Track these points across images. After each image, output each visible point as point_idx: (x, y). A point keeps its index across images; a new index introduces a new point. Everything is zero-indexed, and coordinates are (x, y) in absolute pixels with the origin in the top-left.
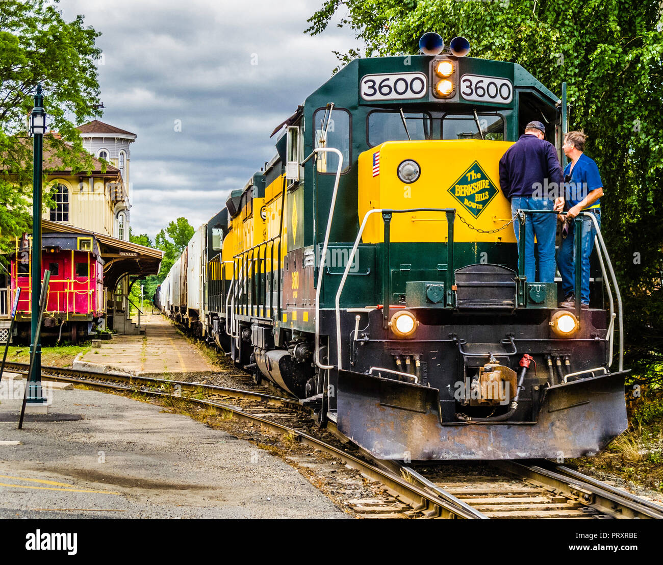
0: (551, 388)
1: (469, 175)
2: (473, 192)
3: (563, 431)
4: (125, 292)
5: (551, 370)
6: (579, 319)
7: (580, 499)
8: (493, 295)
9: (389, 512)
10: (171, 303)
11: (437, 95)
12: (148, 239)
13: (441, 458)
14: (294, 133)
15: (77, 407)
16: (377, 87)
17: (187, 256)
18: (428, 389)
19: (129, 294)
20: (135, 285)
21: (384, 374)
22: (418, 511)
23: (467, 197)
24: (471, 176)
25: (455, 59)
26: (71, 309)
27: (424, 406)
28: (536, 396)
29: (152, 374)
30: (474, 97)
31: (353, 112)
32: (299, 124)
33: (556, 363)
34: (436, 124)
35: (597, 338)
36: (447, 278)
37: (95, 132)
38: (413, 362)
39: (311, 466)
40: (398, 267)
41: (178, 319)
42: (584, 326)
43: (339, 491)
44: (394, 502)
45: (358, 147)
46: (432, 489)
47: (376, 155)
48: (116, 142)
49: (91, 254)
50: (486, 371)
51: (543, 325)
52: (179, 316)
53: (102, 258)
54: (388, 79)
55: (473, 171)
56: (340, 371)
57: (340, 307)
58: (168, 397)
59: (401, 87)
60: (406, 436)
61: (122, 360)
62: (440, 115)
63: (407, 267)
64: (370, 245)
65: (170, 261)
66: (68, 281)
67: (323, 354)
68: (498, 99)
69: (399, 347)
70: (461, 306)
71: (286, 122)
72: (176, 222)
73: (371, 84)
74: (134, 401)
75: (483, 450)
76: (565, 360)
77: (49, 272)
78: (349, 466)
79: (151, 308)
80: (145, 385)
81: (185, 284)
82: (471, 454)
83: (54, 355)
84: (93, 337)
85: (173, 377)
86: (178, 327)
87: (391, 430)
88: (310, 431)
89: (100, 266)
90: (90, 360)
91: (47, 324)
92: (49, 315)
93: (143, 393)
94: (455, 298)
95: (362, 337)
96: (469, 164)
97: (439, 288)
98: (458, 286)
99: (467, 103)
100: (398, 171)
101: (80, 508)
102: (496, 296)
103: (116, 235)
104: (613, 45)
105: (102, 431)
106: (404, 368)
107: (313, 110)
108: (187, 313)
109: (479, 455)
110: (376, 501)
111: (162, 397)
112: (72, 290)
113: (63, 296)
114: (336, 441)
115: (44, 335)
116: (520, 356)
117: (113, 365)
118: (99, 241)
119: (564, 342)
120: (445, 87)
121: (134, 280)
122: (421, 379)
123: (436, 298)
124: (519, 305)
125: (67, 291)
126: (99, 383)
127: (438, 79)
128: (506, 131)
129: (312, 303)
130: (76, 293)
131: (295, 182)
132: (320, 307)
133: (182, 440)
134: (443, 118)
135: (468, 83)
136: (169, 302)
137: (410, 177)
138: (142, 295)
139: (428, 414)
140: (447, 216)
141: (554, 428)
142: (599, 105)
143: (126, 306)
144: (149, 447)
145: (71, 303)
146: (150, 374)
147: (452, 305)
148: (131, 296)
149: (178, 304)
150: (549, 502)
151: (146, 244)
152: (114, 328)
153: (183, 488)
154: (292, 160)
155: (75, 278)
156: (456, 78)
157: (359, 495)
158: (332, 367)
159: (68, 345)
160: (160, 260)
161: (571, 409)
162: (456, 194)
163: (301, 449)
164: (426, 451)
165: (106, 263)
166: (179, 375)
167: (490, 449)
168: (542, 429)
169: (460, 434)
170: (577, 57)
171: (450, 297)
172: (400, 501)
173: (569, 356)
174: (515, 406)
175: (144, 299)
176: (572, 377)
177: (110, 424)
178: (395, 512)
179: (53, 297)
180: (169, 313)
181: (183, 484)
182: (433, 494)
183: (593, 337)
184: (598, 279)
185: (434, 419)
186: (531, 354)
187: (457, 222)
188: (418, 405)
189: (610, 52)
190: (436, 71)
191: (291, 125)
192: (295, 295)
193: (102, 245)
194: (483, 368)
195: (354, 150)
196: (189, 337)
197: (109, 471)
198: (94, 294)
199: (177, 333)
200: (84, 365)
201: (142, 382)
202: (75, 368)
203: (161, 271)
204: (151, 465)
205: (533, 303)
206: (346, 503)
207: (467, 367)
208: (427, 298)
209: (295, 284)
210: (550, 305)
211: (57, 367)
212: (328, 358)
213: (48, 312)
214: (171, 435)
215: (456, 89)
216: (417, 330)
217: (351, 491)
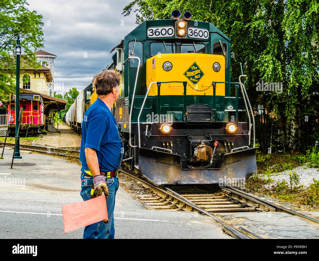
0: (226, 154)
1: (192, 67)
2: (194, 74)
3: (231, 172)
4: (52, 116)
5: (226, 147)
6: (237, 127)
7: (226, 195)
8: (202, 117)
9: (154, 200)
10: (70, 121)
11: (178, 35)
12: (61, 96)
13: (181, 183)
14: (120, 51)
15: (34, 160)
16: (154, 32)
17: (76, 102)
18: (176, 155)
19: (54, 117)
20: (56, 113)
21: (158, 149)
22: (165, 199)
23: (191, 77)
24: (193, 68)
25: (186, 21)
26: (31, 123)
27: (174, 162)
28: (220, 158)
29: (63, 148)
30: (193, 36)
31: (144, 42)
32: (122, 47)
33: (228, 145)
34: (178, 47)
35: (244, 134)
36: (184, 110)
37: (41, 54)
38: (170, 144)
39: (124, 182)
40: (163, 106)
41: (73, 127)
42: (239, 129)
43: (134, 192)
44: (156, 196)
45: (146, 57)
46: (170, 191)
47: (154, 60)
48: (48, 58)
49: (39, 102)
50: (200, 148)
51: (222, 129)
52: (73, 126)
53: (43, 103)
54: (158, 29)
55: (194, 66)
56: (140, 148)
57: (140, 122)
58: (69, 157)
59: (164, 32)
60: (167, 175)
61: (51, 142)
62: (180, 44)
63: (167, 106)
64: (152, 96)
65: (70, 104)
66: (30, 112)
67: (133, 141)
68: (203, 37)
69: (164, 138)
70: (189, 121)
71: (116, 47)
72: (72, 90)
73: (151, 31)
74: (56, 158)
75: (198, 180)
76: (232, 143)
77: (23, 108)
78: (138, 183)
79: (62, 122)
80: (60, 152)
81: (76, 113)
82: (193, 182)
83: (25, 140)
84: (40, 133)
85: (71, 149)
86: (73, 130)
87: (161, 172)
88: (123, 169)
89: (42, 106)
90: (39, 142)
91: (22, 128)
92: (23, 125)
93: (59, 155)
94: (187, 118)
95: (149, 134)
96: (192, 63)
97: (180, 114)
98: (188, 113)
99: (191, 39)
100: (163, 66)
101: (34, 199)
102: (204, 117)
103: (49, 95)
104: (240, 21)
105: (43, 169)
106: (166, 147)
107: (128, 41)
108: (77, 124)
109: (197, 182)
110: (149, 196)
111: (67, 156)
112: (32, 116)
113: (28, 118)
114: (133, 173)
115: (21, 133)
116: (213, 142)
117: (48, 144)
118: (42, 97)
119: (231, 136)
120: (182, 32)
121: (56, 112)
122: (173, 151)
123: (179, 118)
124: (213, 121)
125: (30, 116)
126: (42, 151)
127: (179, 29)
128: (206, 50)
129: (128, 120)
130: (33, 117)
131: (121, 71)
132: (131, 122)
133: (74, 173)
134: (181, 45)
135: (191, 31)
136: (69, 120)
137: (168, 69)
138: (59, 118)
139: (176, 165)
140: (184, 84)
141: (227, 171)
142: (235, 44)
143: (53, 122)
144: (61, 175)
145: (31, 120)
146: (62, 148)
147: (186, 121)
148: (54, 118)
149: (73, 121)
150: (214, 196)
151: (60, 98)
152: (48, 130)
153: (74, 191)
154: (119, 62)
155: (33, 111)
156: (186, 28)
157: (142, 193)
158: (136, 146)
159: (30, 137)
160: (66, 104)
161: (234, 163)
162: (187, 76)
163: (120, 176)
164: (175, 181)
165: (45, 105)
166: (73, 148)
167: (201, 179)
168: (222, 171)
169: (189, 174)
170: (226, 27)
171: (185, 117)
172: (158, 196)
173: (233, 142)
174: (211, 162)
175: (60, 119)
176: (235, 150)
177: (47, 166)
178: (156, 200)
179: (24, 118)
180: (69, 124)
181: (75, 189)
182: (170, 193)
183: (243, 133)
184: (244, 110)
185: (178, 167)
186: (218, 141)
187: (188, 86)
188: (172, 162)
189: (239, 24)
190: (178, 25)
191: (119, 48)
192: (121, 117)
193: (43, 98)
194: (199, 147)
195: (145, 58)
196: (77, 133)
197: (46, 185)
198: (40, 117)
199: (72, 132)
200: (36, 144)
201: (59, 151)
202: (33, 146)
203: (66, 108)
204: (62, 182)
205: (219, 120)
206: (137, 196)
207: (192, 146)
208: (175, 118)
209: (121, 113)
210: (226, 121)
211: (26, 145)
212: (135, 143)
213: (22, 124)
214: (70, 171)
215: (186, 33)
216: (171, 131)
217: (139, 192)
